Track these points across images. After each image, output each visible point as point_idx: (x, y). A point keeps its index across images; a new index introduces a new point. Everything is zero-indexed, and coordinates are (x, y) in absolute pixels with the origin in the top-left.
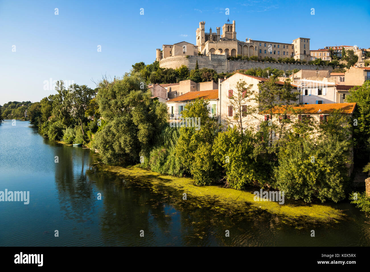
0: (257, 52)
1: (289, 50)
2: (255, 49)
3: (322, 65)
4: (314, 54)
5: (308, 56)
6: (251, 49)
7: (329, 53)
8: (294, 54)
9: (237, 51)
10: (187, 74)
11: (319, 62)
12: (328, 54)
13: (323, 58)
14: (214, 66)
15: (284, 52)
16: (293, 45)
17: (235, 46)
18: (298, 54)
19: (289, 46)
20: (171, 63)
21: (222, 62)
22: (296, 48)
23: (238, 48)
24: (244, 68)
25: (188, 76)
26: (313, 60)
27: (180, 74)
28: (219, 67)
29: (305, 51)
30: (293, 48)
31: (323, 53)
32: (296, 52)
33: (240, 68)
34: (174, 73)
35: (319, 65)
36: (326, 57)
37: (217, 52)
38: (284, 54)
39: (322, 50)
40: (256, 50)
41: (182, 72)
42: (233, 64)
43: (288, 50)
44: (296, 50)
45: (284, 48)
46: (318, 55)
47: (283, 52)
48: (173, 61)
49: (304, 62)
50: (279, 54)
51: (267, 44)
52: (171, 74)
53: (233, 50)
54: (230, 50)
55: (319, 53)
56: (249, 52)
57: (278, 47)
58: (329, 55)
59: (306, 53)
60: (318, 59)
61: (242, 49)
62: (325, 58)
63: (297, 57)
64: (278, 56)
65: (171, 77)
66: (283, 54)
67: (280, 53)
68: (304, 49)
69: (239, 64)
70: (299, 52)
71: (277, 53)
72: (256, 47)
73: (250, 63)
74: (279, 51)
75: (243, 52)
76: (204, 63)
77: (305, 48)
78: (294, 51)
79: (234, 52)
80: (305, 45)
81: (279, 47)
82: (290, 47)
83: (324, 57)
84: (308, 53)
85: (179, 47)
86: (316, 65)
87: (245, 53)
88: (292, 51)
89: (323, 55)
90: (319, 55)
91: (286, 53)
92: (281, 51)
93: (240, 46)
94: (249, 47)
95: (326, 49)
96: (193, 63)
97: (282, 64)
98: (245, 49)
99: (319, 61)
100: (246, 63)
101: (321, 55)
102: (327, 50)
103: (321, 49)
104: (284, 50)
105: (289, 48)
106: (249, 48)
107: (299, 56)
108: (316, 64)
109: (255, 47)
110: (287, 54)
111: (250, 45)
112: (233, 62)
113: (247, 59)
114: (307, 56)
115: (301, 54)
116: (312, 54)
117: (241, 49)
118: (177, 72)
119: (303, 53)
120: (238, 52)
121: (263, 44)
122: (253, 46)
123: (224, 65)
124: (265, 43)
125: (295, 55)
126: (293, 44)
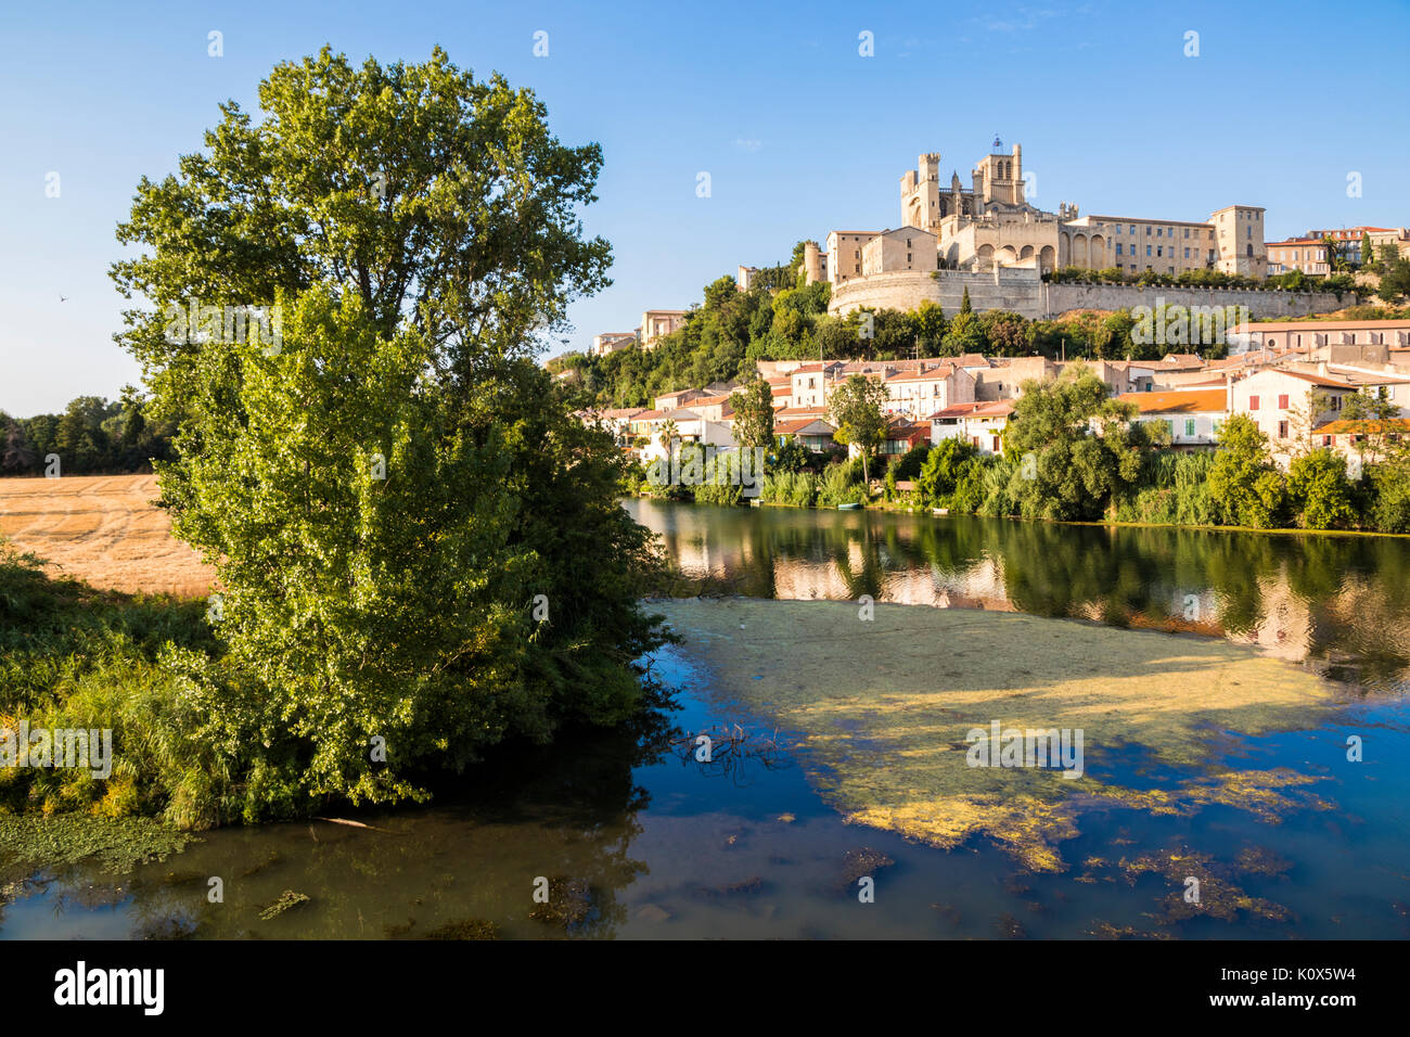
0: (1113, 253)
1: (1200, 243)
2: (1106, 246)
3: (1307, 291)
4: (1278, 255)
5: (1262, 263)
6: (1094, 244)
7: (1322, 252)
8: (1215, 256)
9: (1057, 252)
10: (942, 326)
11: (1296, 282)
12: (1319, 254)
13: (1306, 267)
14: (1006, 303)
15: (1187, 249)
16: (1214, 227)
17: (1050, 236)
18: (1231, 257)
19: (1201, 230)
20: (887, 292)
21: (1029, 287)
22: (1223, 236)
23: (1060, 244)
24: (1089, 305)
25: (945, 333)
26: (1277, 272)
27: (924, 328)
28: (1019, 304)
29: (1250, 247)
30: (1212, 235)
31: (1306, 250)
32: (1224, 249)
33: (1076, 305)
34: (908, 324)
35: (1297, 290)
36: (1314, 265)
37: (1003, 257)
38: (1187, 256)
39: (1300, 242)
40: (1109, 247)
41: (928, 319)
42: (1057, 294)
43: (1196, 244)
44: (1221, 243)
45: (1187, 236)
46: (1288, 256)
47: (1183, 249)
48: (894, 289)
49: (1253, 284)
50: (1171, 257)
51: (1138, 225)
52: (900, 326)
53: (1047, 249)
54: (1035, 249)
55: (1293, 251)
56: (1089, 255)
57: (1170, 235)
58: (1322, 257)
59: (1254, 253)
60: (1294, 274)
61: (1069, 245)
62: (1310, 268)
63: (1228, 265)
64: (1170, 263)
65: (902, 335)
66: (1183, 255)
67: (1176, 254)
68: (1249, 241)
69: (1074, 295)
70: (1232, 250)
71: (1165, 252)
72: (1109, 238)
73: (1105, 291)
74: (1172, 248)
75: (1072, 255)
76: (980, 293)
77: (1250, 237)
78: (1216, 244)
79: (1047, 255)
80: (1249, 228)
81: (1174, 234)
82: (1204, 234)
83: (1310, 263)
84: (1262, 253)
85: (896, 242)
86: (1289, 290)
87: (1079, 256)
88: (1210, 245)
89: (1306, 257)
90: (1294, 258)
91: (1192, 253)
92: (1177, 246)
93: (1065, 238)
94: (1089, 239)
95: (1312, 236)
96: (950, 292)
97: (1191, 292)
98: (1079, 245)
99: (1297, 278)
100: (1093, 291)
101: (1300, 258)
102: (1316, 242)
103: (1298, 240)
104: (1186, 243)
105: (1200, 236)
106: (1089, 242)
107: (1233, 261)
108: (1289, 286)
109: (1105, 239)
110: (1196, 256)
111: (1093, 233)
112: (1059, 287)
113: (1095, 278)
114: (1256, 263)
115: (1238, 256)
116: (1272, 255)
117: (1066, 245)
118: (915, 321)
119: (1245, 252)
120: (1060, 255)
121: (1126, 227)
122: (1100, 236)
123: (1033, 299)
124: (1133, 222)
125: (1220, 259)
126: (1211, 223)
